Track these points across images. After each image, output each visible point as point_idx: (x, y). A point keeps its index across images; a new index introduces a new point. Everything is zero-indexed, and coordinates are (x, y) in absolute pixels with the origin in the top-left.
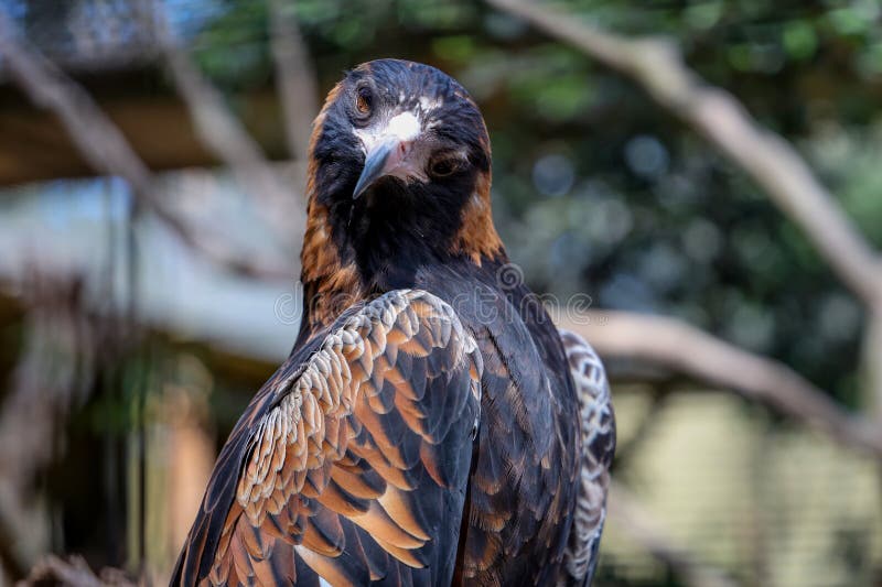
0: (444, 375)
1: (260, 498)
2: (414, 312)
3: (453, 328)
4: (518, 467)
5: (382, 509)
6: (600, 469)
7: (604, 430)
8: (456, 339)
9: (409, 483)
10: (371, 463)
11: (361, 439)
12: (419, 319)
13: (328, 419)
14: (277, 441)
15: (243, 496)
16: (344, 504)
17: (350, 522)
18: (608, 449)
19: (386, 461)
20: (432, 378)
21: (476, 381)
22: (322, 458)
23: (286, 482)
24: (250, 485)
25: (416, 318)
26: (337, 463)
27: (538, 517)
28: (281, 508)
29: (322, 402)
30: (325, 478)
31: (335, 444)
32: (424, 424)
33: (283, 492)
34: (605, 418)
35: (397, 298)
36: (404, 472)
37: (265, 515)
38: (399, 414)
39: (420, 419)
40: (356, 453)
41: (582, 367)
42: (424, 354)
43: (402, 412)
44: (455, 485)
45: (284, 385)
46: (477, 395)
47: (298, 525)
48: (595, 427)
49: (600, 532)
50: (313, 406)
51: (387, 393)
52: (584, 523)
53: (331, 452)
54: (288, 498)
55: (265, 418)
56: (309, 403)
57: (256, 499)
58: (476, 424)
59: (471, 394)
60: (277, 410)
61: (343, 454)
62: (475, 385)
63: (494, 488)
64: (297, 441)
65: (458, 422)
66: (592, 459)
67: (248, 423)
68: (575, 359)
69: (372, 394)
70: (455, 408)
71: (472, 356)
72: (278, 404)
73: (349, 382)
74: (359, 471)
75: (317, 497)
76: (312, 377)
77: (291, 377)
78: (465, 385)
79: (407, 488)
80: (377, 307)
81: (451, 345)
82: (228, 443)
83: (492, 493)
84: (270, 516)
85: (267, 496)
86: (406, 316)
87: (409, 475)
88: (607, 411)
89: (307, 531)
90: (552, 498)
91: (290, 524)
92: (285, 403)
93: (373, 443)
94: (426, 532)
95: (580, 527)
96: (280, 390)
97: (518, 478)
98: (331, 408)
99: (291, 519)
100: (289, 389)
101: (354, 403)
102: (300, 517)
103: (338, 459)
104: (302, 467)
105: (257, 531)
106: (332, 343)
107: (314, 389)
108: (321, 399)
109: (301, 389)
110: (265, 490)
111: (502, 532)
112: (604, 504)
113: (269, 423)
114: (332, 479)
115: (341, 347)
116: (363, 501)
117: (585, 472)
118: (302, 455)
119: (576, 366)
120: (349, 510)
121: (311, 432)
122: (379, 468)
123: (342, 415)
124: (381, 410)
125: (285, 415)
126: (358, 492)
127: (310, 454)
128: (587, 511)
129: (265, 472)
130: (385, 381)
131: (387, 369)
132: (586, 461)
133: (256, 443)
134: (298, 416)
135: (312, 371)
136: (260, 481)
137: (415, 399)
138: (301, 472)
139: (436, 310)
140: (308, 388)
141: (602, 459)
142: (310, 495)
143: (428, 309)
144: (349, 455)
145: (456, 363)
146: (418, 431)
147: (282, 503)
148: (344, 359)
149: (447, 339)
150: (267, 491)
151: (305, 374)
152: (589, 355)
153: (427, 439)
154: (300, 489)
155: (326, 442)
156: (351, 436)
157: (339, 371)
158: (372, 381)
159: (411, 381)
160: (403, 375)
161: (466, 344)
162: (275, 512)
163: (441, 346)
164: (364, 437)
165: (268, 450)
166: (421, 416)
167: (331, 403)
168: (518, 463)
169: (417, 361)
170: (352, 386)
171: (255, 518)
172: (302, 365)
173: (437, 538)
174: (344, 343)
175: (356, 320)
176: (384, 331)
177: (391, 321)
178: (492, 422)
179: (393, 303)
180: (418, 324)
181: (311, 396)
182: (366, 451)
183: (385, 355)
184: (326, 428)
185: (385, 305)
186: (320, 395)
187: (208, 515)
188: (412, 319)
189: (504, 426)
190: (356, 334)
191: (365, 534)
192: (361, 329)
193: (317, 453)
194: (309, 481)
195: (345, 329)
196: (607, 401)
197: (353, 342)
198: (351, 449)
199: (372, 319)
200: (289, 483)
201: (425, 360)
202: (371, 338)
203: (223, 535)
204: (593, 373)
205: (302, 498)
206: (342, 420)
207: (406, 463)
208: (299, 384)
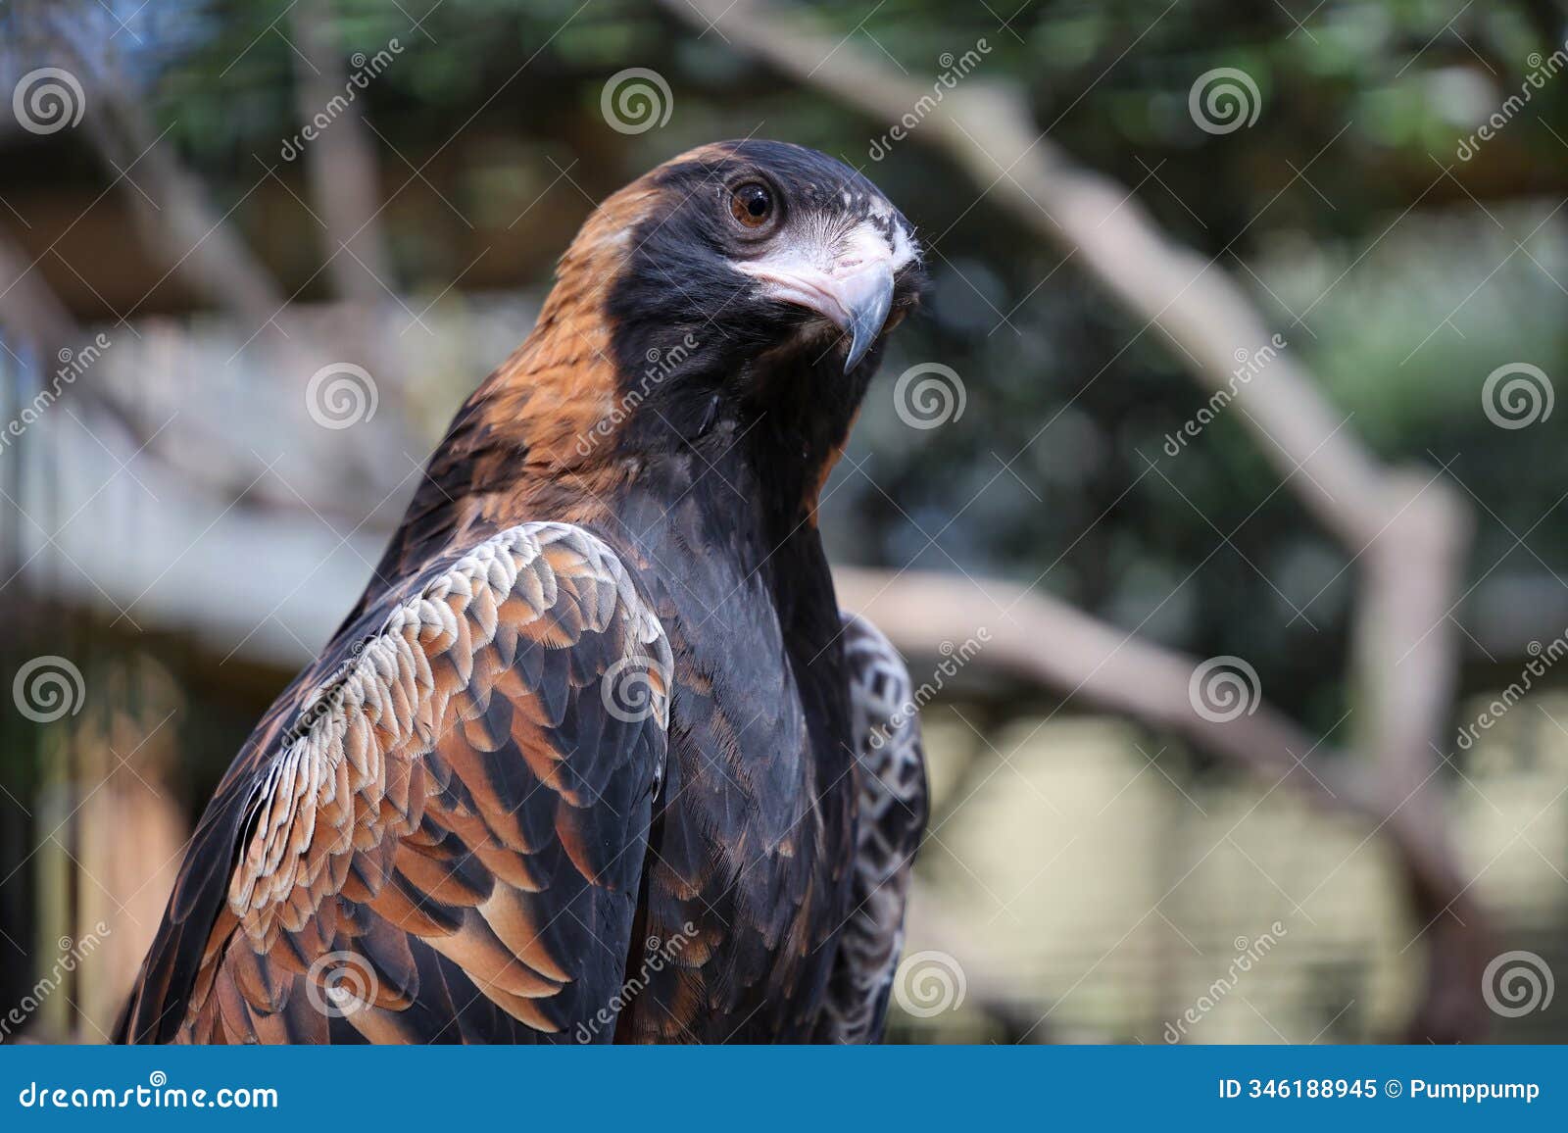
0: (599, 681)
1: (269, 902)
2: (549, 568)
3: (619, 595)
4: (734, 852)
5: (484, 925)
6: (896, 861)
7: (906, 792)
8: (626, 617)
9: (534, 877)
10: (466, 842)
11: (447, 799)
12: (559, 579)
13: (391, 759)
14: (300, 799)
15: (239, 895)
16: (419, 915)
17: (429, 948)
18: (912, 826)
19: (495, 839)
20: (578, 686)
22: (380, 831)
23: (315, 874)
24: (251, 878)
25: (552, 578)
26: (405, 841)
27: (769, 943)
28: (305, 919)
29: (381, 731)
30: (385, 869)
31: (404, 807)
32: (564, 774)
33: (309, 891)
34: (909, 771)
35: (519, 542)
36: (524, 857)
37: (276, 930)
38: (517, 748)
39: (556, 762)
40: (441, 823)
41: (869, 677)
42: (565, 643)
43: (522, 747)
44: (618, 883)
45: (313, 698)
46: (662, 722)
48: (893, 787)
49: (892, 973)
50: (365, 734)
51: (497, 716)
53: (396, 820)
54: (317, 902)
55: (281, 754)
56: (357, 730)
57: (261, 903)
58: (659, 773)
60: (303, 740)
61: (417, 824)
63: (690, 889)
64: (335, 800)
65: (626, 768)
66: (881, 843)
67: (251, 762)
68: (858, 662)
69: (469, 715)
70: (621, 742)
71: (653, 650)
72: (305, 731)
73: (428, 693)
74: (445, 857)
75: (368, 900)
76: (364, 684)
77: (328, 683)
79: (530, 888)
80: (481, 557)
81: (615, 629)
82: (216, 796)
83: (685, 898)
84: (287, 937)
85: (282, 898)
86: (535, 575)
87: (534, 864)
88: (912, 758)
90: (796, 909)
91: (322, 949)
92: (316, 731)
93: (471, 804)
94: (563, 967)
95: (856, 966)
96: (307, 706)
97: (733, 872)
98: (397, 741)
99: (323, 940)
101: (438, 733)
102: (338, 935)
103: (408, 833)
104: (343, 846)
105: (261, 961)
106: (401, 622)
107: (368, 706)
108: (379, 726)
109: (346, 705)
110: (278, 888)
111: (704, 966)
112: (900, 925)
113: (286, 765)
114: (395, 869)
115: (416, 629)
116: (450, 908)
117: (866, 867)
118: (344, 827)
119: (860, 679)
120: (426, 926)
121: (362, 784)
122: (481, 849)
123: (415, 753)
124: (486, 745)
125: (316, 752)
126: (439, 891)
127: (359, 824)
128: (869, 938)
129: (278, 854)
130: (495, 692)
131: (498, 670)
132: (871, 849)
133: (264, 802)
134: (339, 755)
135: (365, 673)
136: (269, 871)
137: (548, 725)
138: (342, 857)
139: (589, 565)
140: (357, 702)
141: (901, 844)
142: (359, 898)
143: (575, 561)
144: (427, 825)
146: (551, 781)
147: (307, 912)
148: (420, 650)
149: (607, 618)
150: (280, 888)
151: (353, 679)
152: (884, 657)
153: (569, 797)
154: (339, 886)
155: (388, 802)
156: (431, 792)
157: (411, 673)
158: (470, 692)
159: (541, 692)
160: (526, 680)
161: (642, 625)
162: (295, 927)
163: (595, 628)
164: (455, 792)
165: (283, 815)
166: (558, 756)
167: (397, 731)
168: (735, 844)
169: (552, 654)
170: (434, 701)
171: (257, 935)
172: (348, 662)
173: (585, 979)
174: (423, 623)
175: (445, 581)
176: (493, 603)
177: (507, 584)
178: (689, 769)
179: (512, 551)
180: (554, 587)
181: (362, 716)
182: (457, 820)
183: (496, 645)
184: (388, 778)
185: (498, 555)
186: (377, 717)
187: (178, 927)
188: (544, 581)
189: (708, 776)
190: (445, 606)
191: (454, 971)
192: (452, 597)
193: (372, 821)
194: (357, 875)
195: (426, 597)
196: (913, 739)
197: (438, 620)
198: (432, 816)
199: (473, 579)
200: (320, 875)
201: (568, 655)
202: (470, 613)
203: (203, 966)
204: (890, 689)
205: (343, 903)
206: (416, 762)
207: (528, 842)
208: (340, 696)
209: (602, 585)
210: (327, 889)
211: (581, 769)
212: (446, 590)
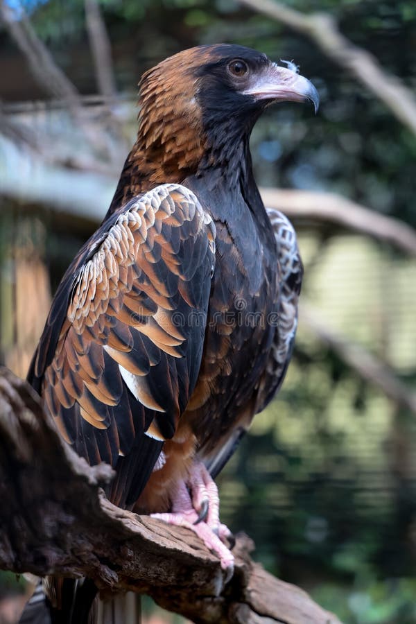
0: (192, 237)
1: (82, 317)
2: (172, 199)
3: (196, 208)
4: (240, 297)
5: (155, 322)
6: (293, 294)
7: (295, 271)
8: (199, 215)
9: (172, 305)
10: (147, 294)
11: (141, 279)
12: (175, 203)
13: (121, 267)
14: (90, 282)
15: (71, 315)
17: (136, 330)
18: (298, 282)
19: (158, 293)
20: (184, 240)
21: (212, 241)
22: (118, 291)
23: (96, 308)
24: (75, 309)
25: (173, 203)
26: (127, 294)
28: (94, 323)
29: (117, 257)
30: (120, 304)
31: (126, 283)
32: (180, 268)
33: (95, 313)
34: (295, 263)
35: (161, 191)
36: (168, 298)
37: (84, 326)
38: (165, 264)
39: (177, 266)
40: (138, 288)
41: (280, 232)
42: (179, 225)
43: (166, 262)
44: (201, 306)
45: (94, 246)
46: (213, 251)
47: (105, 333)
48: (290, 269)
49: (295, 333)
50: (112, 260)
51: (156, 251)
52: (283, 328)
53: (123, 288)
54: (98, 316)
55: (83, 267)
56: (109, 258)
57: (79, 317)
58: (213, 269)
59: (209, 249)
60: (90, 262)
61: (130, 289)
62: (211, 244)
63: (225, 309)
64: (102, 281)
65: (201, 267)
66: (288, 288)
67: (73, 270)
68: (276, 227)
69: (147, 251)
70: (199, 258)
71: (209, 226)
72: (91, 258)
73: (132, 244)
74: (141, 299)
75: (115, 315)
76: (111, 242)
77: (98, 242)
78: (205, 244)
79: (170, 309)
80: (149, 197)
81: (195, 219)
82: (62, 282)
84: (88, 328)
85: (86, 315)
86: (167, 202)
87: (172, 300)
88: (296, 259)
89: (111, 336)
91: (100, 332)
92: (95, 258)
93: (149, 281)
94: (183, 335)
95: (281, 331)
96: (92, 249)
98: (123, 260)
99: (100, 329)
100: (97, 249)
101: (136, 256)
102: (106, 328)
103: (127, 292)
104: (106, 297)
105: (80, 337)
106: (122, 220)
107: (112, 249)
108: (116, 255)
109: (104, 249)
110: (84, 312)
111: (231, 335)
112: (296, 316)
113: (85, 270)
114: (124, 304)
115: (127, 223)
117: (283, 298)
118: (106, 290)
119: (277, 232)
121: (111, 276)
122: (153, 296)
123: (130, 264)
124: (153, 261)
125: (95, 266)
126: (140, 312)
127: (111, 289)
128: (284, 321)
129: (84, 301)
130: (155, 242)
131: (156, 235)
132: (284, 290)
133: (78, 283)
134: (103, 266)
135: (111, 238)
136: (81, 307)
137: (174, 253)
138: (105, 301)
139: (186, 198)
140: (108, 248)
141: (294, 288)
142: (112, 314)
143: (181, 197)
144: (134, 289)
145: (199, 231)
146: (177, 273)
147: (95, 320)
148: (129, 230)
149: (193, 216)
150: (85, 312)
151: (107, 240)
152: (285, 225)
153: (182, 278)
154: (105, 312)
155: (120, 281)
156: (135, 277)
157: (126, 238)
158: (147, 243)
159: (171, 242)
160: (166, 238)
161: (206, 219)
162: (91, 325)
163: (189, 219)
164: (143, 278)
165: (85, 287)
166: (178, 264)
167: (122, 257)
168: (239, 293)
169: (174, 229)
170: (135, 246)
171: (79, 329)
172: (105, 234)
173: (190, 339)
174: (129, 220)
175: (137, 206)
176: (153, 212)
177: (158, 205)
178: (223, 268)
179: (159, 194)
180: (174, 206)
181: (111, 253)
182: (144, 286)
183: (155, 226)
184: (120, 273)
185: (154, 195)
186: (116, 252)
187: (50, 327)
188: (171, 204)
189: (230, 271)
190: (137, 214)
191: (146, 338)
192: (139, 211)
193: (115, 288)
194: (111, 306)
195: (130, 211)
196: (296, 252)
197: (134, 219)
198: (136, 286)
199: (146, 204)
200: (98, 307)
201: (180, 229)
202: (146, 216)
203: (60, 339)
204: (288, 235)
205: (106, 316)
206: (129, 268)
207: (169, 293)
208: (103, 245)
209: (190, 205)
210: (102, 312)
211: (186, 268)
212: (137, 209)
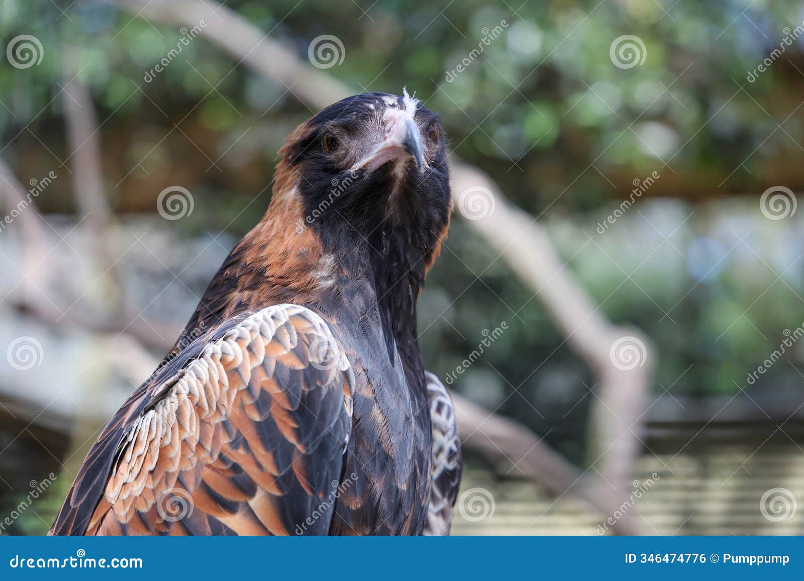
0: (319, 389)
1: (130, 496)
2: (293, 327)
3: (329, 345)
4: (379, 485)
5: (251, 513)
6: (444, 503)
7: (450, 467)
9: (280, 489)
10: (244, 468)
11: (234, 444)
12: (298, 333)
13: (202, 422)
14: (151, 442)
15: (112, 492)
16: (214, 505)
17: (219, 523)
18: (454, 484)
19: (259, 466)
20: (307, 390)
21: (348, 398)
22: (195, 460)
23: (157, 482)
24: (120, 483)
25: (295, 333)
26: (209, 466)
28: (149, 506)
29: (198, 408)
30: (196, 479)
31: (209, 447)
32: (298, 433)
33: (154, 491)
34: (452, 455)
35: (276, 313)
36: (276, 478)
37: (133, 511)
38: (274, 422)
39: (294, 428)
40: (229, 457)
41: (436, 404)
42: (300, 367)
43: (277, 420)
44: (324, 494)
45: (159, 390)
46: (349, 411)
50: (189, 410)
51: (263, 402)
55: (139, 419)
56: (184, 408)
57: (125, 496)
58: (346, 439)
59: (343, 409)
60: (152, 413)
61: (216, 457)
62: (348, 401)
63: (356, 503)
64: (171, 443)
65: (330, 435)
66: (438, 493)
67: (121, 423)
69: (248, 401)
70: (328, 421)
71: (346, 374)
72: (153, 407)
73: (225, 389)
74: (231, 475)
76: (189, 383)
77: (169, 382)
78: (338, 401)
79: (277, 493)
80: (255, 320)
81: (326, 362)
83: (353, 509)
84: (139, 514)
85: (138, 494)
86: (285, 330)
87: (281, 481)
88: (455, 448)
89: (175, 529)
90: (406, 518)
91: (159, 522)
92: (160, 407)
93: (247, 448)
96: (156, 393)
97: (378, 496)
98: (207, 412)
99: (160, 517)
100: (165, 394)
101: (230, 410)
103: (210, 462)
104: (174, 468)
105: (123, 527)
106: (211, 352)
107: (191, 395)
108: (197, 405)
109: (177, 394)
110: (135, 489)
113: (143, 425)
114: (204, 480)
115: (219, 356)
116: (232, 503)
118: (175, 458)
120: (218, 511)
121: (185, 436)
122: (251, 472)
123: (218, 420)
124: (257, 418)
125: (160, 418)
126: (229, 495)
127: (183, 456)
129: (136, 471)
130: (262, 390)
131: (264, 378)
133: (130, 443)
134: (173, 419)
135: (189, 378)
136: (131, 480)
137: (290, 409)
138: (173, 473)
139: (314, 328)
140: (184, 392)
141: (447, 494)
143: (307, 325)
144: (222, 458)
145: (331, 380)
146: (292, 440)
147: (151, 502)
148: (221, 367)
150: (137, 489)
151: (182, 380)
153: (299, 447)
155: (200, 445)
156: (225, 440)
158: (249, 390)
160: (279, 385)
161: (341, 363)
162: (144, 510)
163: (316, 360)
164: (239, 442)
165: (141, 450)
166: (295, 426)
167: (207, 408)
168: (379, 481)
169: (293, 372)
170: (229, 394)
171: (123, 514)
172: (180, 371)
174: (223, 353)
175: (236, 332)
176: (262, 344)
177: (270, 334)
178: (358, 441)
179: (273, 317)
180: (295, 337)
181: (188, 400)
182: (239, 456)
183: (263, 365)
184: (201, 432)
185: (265, 319)
186: (197, 400)
187: (74, 509)
189: (368, 446)
190: (235, 344)
192: (239, 339)
193: (190, 455)
194: (180, 481)
195: (224, 339)
196: (455, 438)
197: (231, 352)
198: (225, 454)
199: (251, 331)
200: (160, 483)
201: (302, 373)
202: (249, 348)
203: (89, 529)
204: (445, 411)
206: (217, 426)
207: (279, 469)
208: (175, 389)
211: (307, 433)
212: (236, 336)
